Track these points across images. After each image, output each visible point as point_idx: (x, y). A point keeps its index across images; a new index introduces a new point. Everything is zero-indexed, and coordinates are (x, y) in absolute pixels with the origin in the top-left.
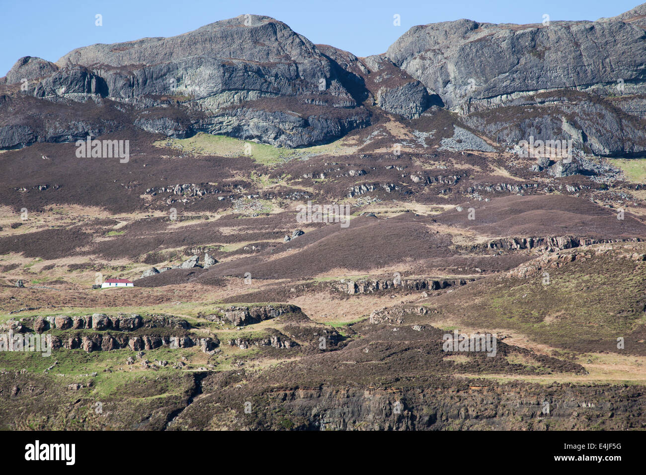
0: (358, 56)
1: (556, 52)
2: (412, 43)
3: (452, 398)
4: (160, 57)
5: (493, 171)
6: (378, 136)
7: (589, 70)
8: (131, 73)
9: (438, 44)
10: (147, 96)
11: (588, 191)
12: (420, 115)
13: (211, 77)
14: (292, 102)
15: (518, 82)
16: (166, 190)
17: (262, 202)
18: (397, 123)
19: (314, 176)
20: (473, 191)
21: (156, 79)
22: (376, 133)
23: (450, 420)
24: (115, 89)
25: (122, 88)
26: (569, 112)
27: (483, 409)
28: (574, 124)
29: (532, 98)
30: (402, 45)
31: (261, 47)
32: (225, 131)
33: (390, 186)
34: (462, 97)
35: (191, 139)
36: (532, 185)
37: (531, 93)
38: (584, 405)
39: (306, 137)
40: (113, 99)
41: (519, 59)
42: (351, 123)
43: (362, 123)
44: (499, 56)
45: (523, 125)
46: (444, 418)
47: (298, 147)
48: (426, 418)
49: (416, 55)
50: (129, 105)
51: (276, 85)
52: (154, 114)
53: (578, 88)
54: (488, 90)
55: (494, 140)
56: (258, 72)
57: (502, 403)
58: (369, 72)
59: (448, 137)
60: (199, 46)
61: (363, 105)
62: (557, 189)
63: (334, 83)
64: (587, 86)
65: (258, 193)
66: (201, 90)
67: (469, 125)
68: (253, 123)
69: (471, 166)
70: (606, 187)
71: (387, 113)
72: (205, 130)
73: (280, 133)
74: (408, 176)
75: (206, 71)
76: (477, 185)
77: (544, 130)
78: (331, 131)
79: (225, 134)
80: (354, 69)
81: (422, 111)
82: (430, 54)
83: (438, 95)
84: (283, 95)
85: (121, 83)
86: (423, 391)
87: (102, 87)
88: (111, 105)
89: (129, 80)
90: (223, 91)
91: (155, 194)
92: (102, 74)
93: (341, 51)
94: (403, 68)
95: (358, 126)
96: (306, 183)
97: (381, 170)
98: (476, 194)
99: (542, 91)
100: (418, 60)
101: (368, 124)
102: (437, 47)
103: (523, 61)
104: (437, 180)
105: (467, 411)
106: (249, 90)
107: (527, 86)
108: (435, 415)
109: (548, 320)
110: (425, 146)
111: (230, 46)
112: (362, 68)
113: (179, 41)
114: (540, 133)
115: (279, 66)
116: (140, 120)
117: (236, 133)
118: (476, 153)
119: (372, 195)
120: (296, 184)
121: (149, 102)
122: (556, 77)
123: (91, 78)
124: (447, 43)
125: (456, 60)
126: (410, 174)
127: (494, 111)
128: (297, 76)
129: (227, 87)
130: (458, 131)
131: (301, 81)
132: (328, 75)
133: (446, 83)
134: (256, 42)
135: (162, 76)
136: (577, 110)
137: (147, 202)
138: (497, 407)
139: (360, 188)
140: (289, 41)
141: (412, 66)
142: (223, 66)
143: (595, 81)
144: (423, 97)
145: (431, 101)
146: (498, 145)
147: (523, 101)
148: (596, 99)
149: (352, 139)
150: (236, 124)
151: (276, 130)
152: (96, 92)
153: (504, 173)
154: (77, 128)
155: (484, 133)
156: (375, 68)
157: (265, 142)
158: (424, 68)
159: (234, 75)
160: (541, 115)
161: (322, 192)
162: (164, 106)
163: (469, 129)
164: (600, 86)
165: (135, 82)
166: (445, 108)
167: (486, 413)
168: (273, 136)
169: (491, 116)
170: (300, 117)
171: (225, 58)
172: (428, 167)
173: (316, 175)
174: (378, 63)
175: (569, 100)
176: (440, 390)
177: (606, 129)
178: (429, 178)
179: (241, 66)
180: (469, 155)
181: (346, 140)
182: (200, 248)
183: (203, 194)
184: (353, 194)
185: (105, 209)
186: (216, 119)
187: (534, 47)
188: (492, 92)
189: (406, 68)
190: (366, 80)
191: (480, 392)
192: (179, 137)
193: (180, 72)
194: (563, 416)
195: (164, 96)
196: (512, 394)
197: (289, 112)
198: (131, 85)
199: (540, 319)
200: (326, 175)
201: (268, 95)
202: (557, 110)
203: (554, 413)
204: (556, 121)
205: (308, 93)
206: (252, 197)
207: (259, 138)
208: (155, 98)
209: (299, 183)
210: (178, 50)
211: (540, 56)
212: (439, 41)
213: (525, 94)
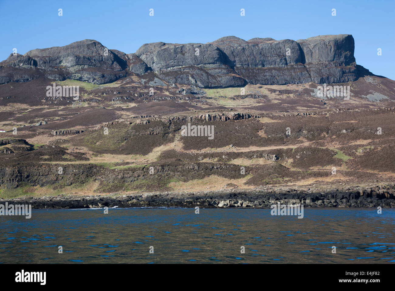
0: (126, 53)
1: (189, 53)
2: (144, 49)
3: (35, 169)
4: (56, 53)
5: (164, 92)
6: (128, 81)
7: (199, 60)
8: (45, 59)
9: (152, 50)
10: (50, 67)
11: (193, 99)
12: (144, 73)
13: (72, 60)
14: (99, 69)
15: (176, 63)
16: (50, 98)
17: (82, 103)
18: (136, 76)
19: (102, 94)
20: (155, 99)
21: (54, 61)
22: (128, 80)
23: (34, 176)
24: (40, 64)
25: (42, 64)
26: (192, 73)
27: (44, 173)
28: (193, 77)
29: (180, 68)
30: (141, 50)
31: (90, 50)
32: (76, 78)
33: (126, 98)
34: (158, 68)
35: (64, 81)
36: (175, 97)
37: (180, 67)
38: (75, 171)
39: (103, 81)
40: (39, 67)
41: (176, 56)
42: (120, 76)
43: (123, 76)
44: (170, 54)
45: (177, 77)
46: (32, 176)
47: (100, 84)
48: (26, 176)
49: (145, 53)
50: (44, 70)
51: (94, 63)
52: (52, 73)
53: (195, 66)
54: (166, 65)
55: (167, 82)
56: (88, 59)
57: (51, 171)
58: (129, 59)
59: (152, 81)
60: (69, 50)
61: (125, 70)
62: (183, 99)
63: (115, 63)
64: (198, 65)
65: (81, 100)
66: (69, 65)
67: (160, 77)
68: (86, 76)
69: (157, 91)
70: (199, 98)
71: (133, 73)
72: (69, 78)
73: (94, 79)
74: (134, 94)
75: (70, 58)
76: (156, 97)
77: (183, 79)
78: (112, 79)
79: (76, 79)
80: (124, 58)
81: (145, 73)
82: (149, 53)
83: (151, 67)
84: (97, 67)
85: (41, 62)
86: (26, 167)
87: (35, 63)
88: (38, 70)
89: (44, 61)
90: (76, 65)
91: (47, 100)
92: (36, 59)
93: (120, 52)
94: (140, 58)
95: (122, 77)
96: (99, 96)
97: (125, 92)
98: (156, 100)
99: (184, 66)
100: (145, 55)
101: (126, 76)
102: (151, 51)
103: (178, 56)
104: (144, 95)
105: (40, 173)
106: (85, 65)
107: (179, 64)
108: (29, 175)
109: (98, 143)
110: (144, 84)
111: (80, 50)
112: (127, 58)
113: (63, 48)
114: (182, 80)
115: (96, 57)
116: (47, 75)
117: (80, 79)
118: (160, 87)
119: (120, 101)
120: (96, 97)
121: (51, 68)
122: (188, 62)
123: (32, 60)
124: (155, 50)
125: (156, 55)
126: (135, 93)
127: (168, 73)
128: (102, 60)
129: (77, 63)
130: (156, 79)
131: (104, 62)
132: (113, 60)
133: (153, 63)
134: (89, 49)
135: (55, 60)
136: (194, 73)
137: (43, 103)
138: (49, 172)
139: (116, 98)
140: (100, 48)
141: (143, 57)
142: (76, 57)
143: (201, 63)
144: (145, 68)
145: (148, 69)
146: (168, 84)
147: (178, 69)
148: (201, 69)
149: (119, 82)
150: (80, 76)
151: (93, 78)
152: (33, 65)
153: (167, 93)
154: (25, 78)
155: (164, 80)
156: (131, 58)
157: (90, 82)
158: (147, 58)
159: (80, 60)
160: (183, 74)
161: (103, 99)
162: (56, 70)
163: (159, 78)
164: (202, 65)
165: (46, 62)
166: (153, 71)
167: (45, 174)
168: (92, 80)
169: (167, 74)
170: (101, 74)
171: (77, 54)
172: (142, 91)
173: (103, 94)
174: (133, 56)
175: (192, 69)
176: (32, 167)
177: (203, 79)
178: (141, 95)
179: (82, 57)
180: (157, 87)
181: (117, 82)
182: (47, 119)
183: (63, 100)
184: (114, 100)
185: (28, 105)
186: (73, 75)
187: (182, 52)
188: (168, 66)
189: (141, 58)
190: (128, 62)
191: (45, 167)
192: (60, 80)
193: (62, 59)
194: (68, 174)
195: (56, 66)
196: (55, 168)
197: (98, 72)
198: (45, 63)
199: (95, 143)
200: (106, 94)
201: (91, 67)
202: (188, 73)
203: (65, 173)
204: (187, 76)
205: (106, 66)
206: (79, 101)
207: (88, 81)
208: (53, 67)
209: (97, 96)
210: (62, 51)
211: (183, 54)
212: (152, 49)
213: (178, 67)
